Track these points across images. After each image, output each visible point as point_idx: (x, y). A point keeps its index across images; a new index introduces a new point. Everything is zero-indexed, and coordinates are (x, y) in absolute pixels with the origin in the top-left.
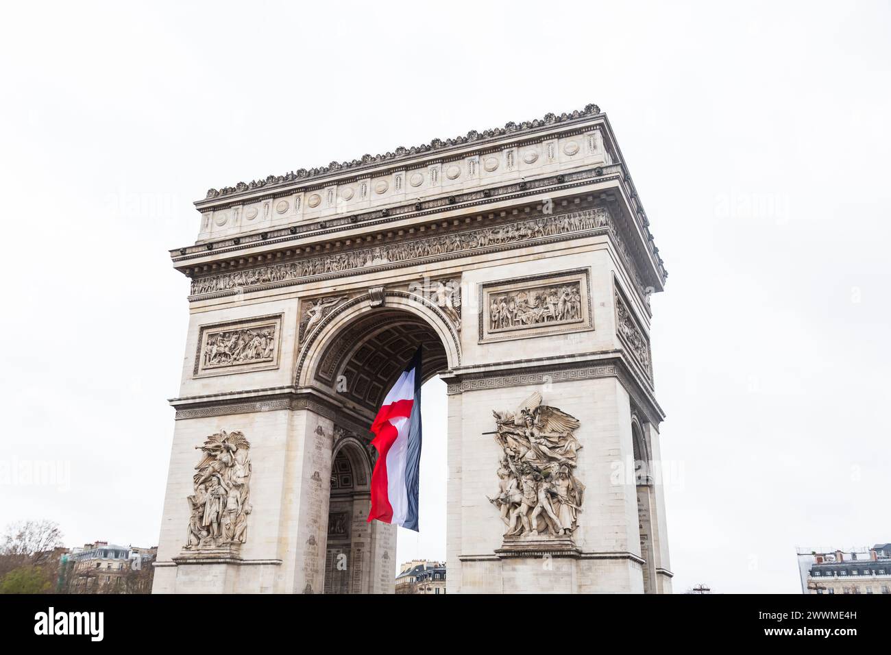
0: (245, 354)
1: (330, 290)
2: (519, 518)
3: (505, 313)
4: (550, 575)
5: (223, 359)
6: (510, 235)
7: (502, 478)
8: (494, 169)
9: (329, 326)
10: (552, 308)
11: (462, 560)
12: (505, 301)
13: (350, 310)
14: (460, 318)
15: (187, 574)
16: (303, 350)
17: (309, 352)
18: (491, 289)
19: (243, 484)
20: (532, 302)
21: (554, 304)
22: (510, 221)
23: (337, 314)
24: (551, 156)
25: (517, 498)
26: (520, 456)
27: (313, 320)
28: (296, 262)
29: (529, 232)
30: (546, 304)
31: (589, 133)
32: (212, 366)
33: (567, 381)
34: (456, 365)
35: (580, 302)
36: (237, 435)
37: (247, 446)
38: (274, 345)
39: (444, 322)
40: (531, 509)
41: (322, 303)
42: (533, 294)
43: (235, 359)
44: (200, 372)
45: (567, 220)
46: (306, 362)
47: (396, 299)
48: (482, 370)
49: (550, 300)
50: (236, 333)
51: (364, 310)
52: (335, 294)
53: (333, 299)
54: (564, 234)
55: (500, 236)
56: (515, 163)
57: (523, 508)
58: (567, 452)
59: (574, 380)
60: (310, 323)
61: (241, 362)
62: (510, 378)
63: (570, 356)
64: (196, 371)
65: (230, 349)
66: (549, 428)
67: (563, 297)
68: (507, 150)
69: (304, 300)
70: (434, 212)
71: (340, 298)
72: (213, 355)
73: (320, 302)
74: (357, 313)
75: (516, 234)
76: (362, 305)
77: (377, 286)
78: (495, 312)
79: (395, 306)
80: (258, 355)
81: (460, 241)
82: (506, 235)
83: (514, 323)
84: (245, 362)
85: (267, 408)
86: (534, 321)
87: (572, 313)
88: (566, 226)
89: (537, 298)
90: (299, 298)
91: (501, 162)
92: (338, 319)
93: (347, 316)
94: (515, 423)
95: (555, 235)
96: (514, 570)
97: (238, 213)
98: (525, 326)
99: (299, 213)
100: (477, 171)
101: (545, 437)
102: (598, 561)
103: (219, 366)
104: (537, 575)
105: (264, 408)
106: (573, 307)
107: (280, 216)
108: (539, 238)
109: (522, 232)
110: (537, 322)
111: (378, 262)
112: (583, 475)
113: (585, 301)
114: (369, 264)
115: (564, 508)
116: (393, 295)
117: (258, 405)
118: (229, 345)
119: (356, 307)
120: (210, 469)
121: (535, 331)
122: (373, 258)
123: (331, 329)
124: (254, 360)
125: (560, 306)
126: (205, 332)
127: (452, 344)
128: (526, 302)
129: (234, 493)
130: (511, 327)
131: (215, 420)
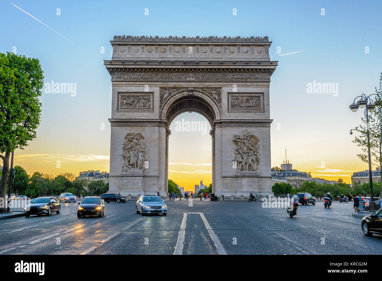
0: (138, 105)
1: (173, 86)
2: (242, 166)
3: (236, 103)
4: (252, 182)
5: (129, 106)
6: (239, 77)
7: (236, 154)
8: (233, 53)
9: (172, 99)
10: (251, 104)
11: (223, 177)
12: (236, 99)
13: (180, 94)
14: (220, 103)
15: (127, 179)
16: (162, 106)
17: (164, 107)
18: (231, 94)
19: (144, 151)
20: (244, 101)
21: (252, 103)
22: (239, 73)
23: (175, 95)
24: (253, 52)
25: (242, 160)
26: (242, 148)
27: (165, 96)
28: (158, 73)
29: (245, 77)
30: (249, 102)
31: (266, 47)
32: (125, 108)
33: (256, 127)
34: (219, 119)
35: (260, 103)
36: (139, 134)
37: (143, 138)
38: (151, 103)
39: (215, 103)
40: (246, 164)
41: (169, 90)
42: (245, 98)
43: (135, 106)
44: (120, 110)
45: (258, 76)
46: (163, 111)
47: (197, 93)
48: (230, 121)
49: (251, 101)
50: (133, 96)
51: (185, 95)
52: (174, 88)
53: (173, 89)
54: (257, 80)
55: (235, 77)
56: (240, 52)
57: (244, 163)
58: (256, 148)
59: (258, 127)
60: (164, 97)
61: (137, 108)
62: (238, 124)
63: (258, 120)
64: (118, 109)
65: (132, 102)
66: (251, 141)
67: (255, 101)
68: (238, 47)
69: (161, 88)
70: (214, 65)
71: (176, 89)
72: (124, 104)
73: (168, 89)
74: (182, 96)
75: (241, 77)
76: (184, 93)
77: (191, 87)
78: (233, 102)
79: (197, 95)
80: (144, 106)
81: (221, 76)
82: (237, 77)
83: (239, 107)
84: (139, 108)
85: (150, 125)
86: (246, 107)
87: (257, 106)
88: (257, 77)
89: (246, 100)
90: (160, 87)
91: (235, 51)
92: (175, 97)
93: (178, 96)
94: (241, 138)
95: (253, 80)
96: (241, 180)
97: (130, 49)
98: (243, 108)
99: (157, 54)
100: (227, 52)
101: (250, 143)
102: (263, 178)
103: (127, 108)
104: (248, 182)
105: (149, 125)
106: (258, 104)
107: (148, 54)
108: (249, 80)
109: (243, 77)
110: (247, 107)
111: (191, 79)
112: (260, 155)
113: (262, 103)
114: (188, 79)
115: (255, 164)
116: (196, 91)
117: (146, 124)
118: (131, 101)
119: (182, 93)
120: (130, 145)
121: (246, 110)
122: (189, 77)
123: (172, 100)
124: (142, 108)
125: (254, 103)
126: (120, 94)
127: (218, 111)
128: (243, 100)
129: (140, 154)
130: (238, 108)
131: (129, 128)
